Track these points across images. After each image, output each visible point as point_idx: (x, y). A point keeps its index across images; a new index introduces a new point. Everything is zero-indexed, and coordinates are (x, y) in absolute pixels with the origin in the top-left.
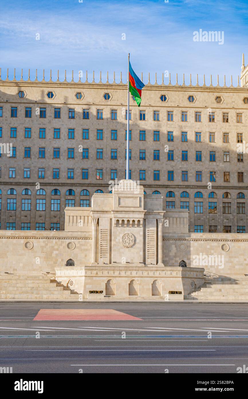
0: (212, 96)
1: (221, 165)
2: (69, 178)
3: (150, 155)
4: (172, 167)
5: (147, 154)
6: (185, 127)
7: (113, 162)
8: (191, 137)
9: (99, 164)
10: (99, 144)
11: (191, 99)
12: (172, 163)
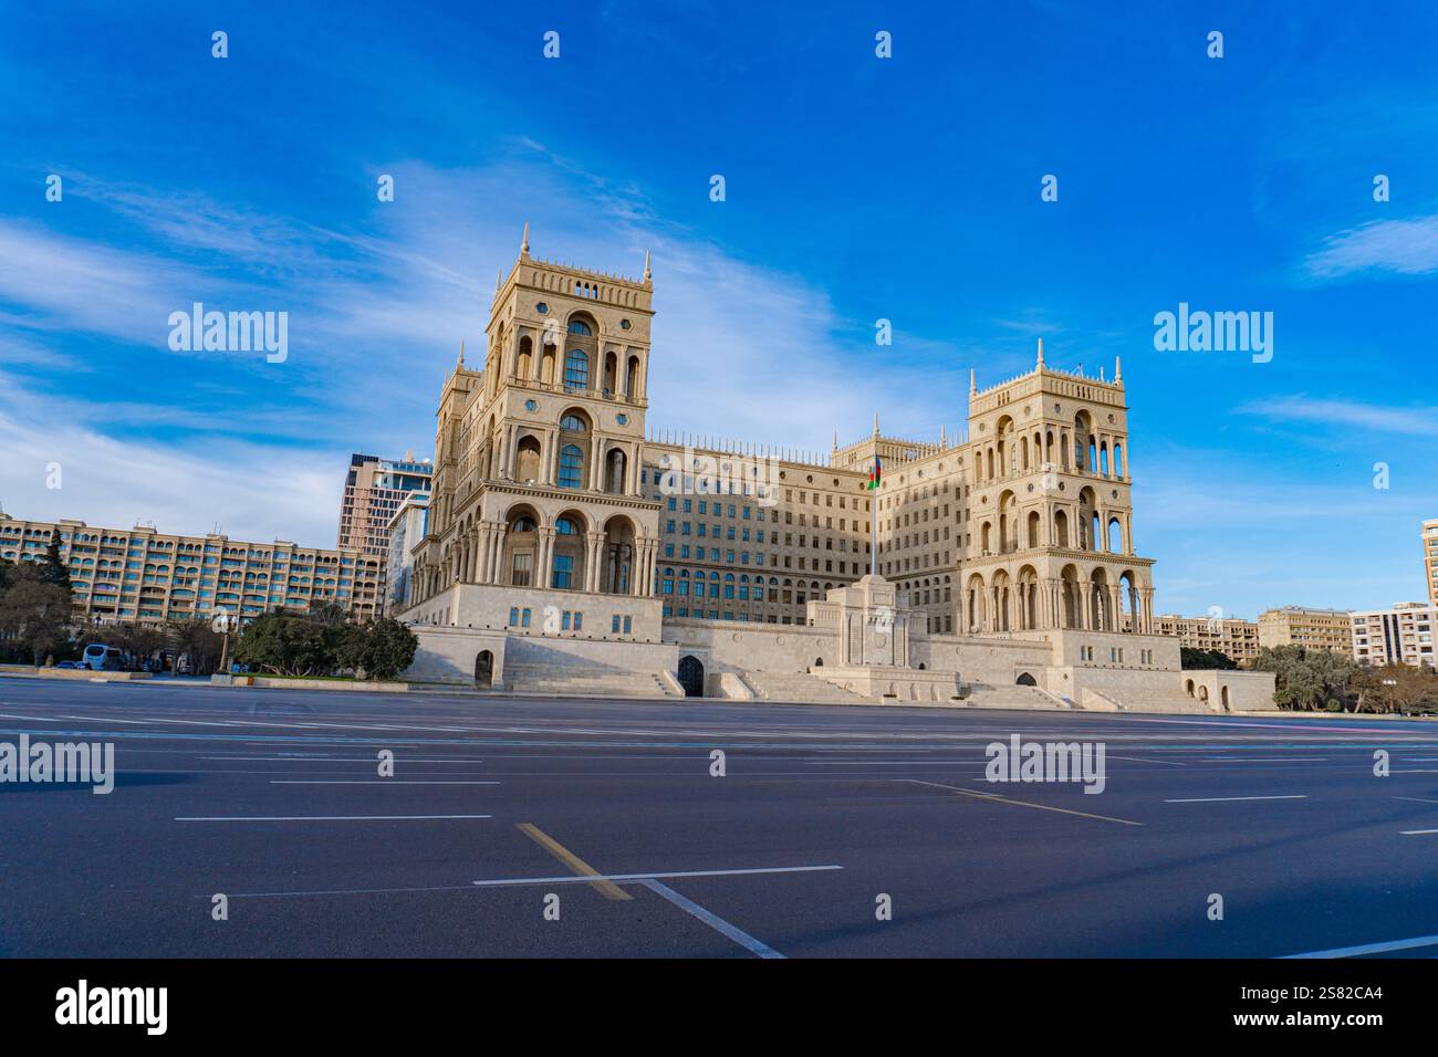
0: (831, 478)
1: (838, 553)
2: (684, 557)
3: (767, 538)
4: (790, 552)
5: (766, 537)
6: (804, 508)
7: (730, 542)
8: (823, 522)
9: (716, 544)
10: (716, 520)
11: (810, 478)
12: (790, 548)
